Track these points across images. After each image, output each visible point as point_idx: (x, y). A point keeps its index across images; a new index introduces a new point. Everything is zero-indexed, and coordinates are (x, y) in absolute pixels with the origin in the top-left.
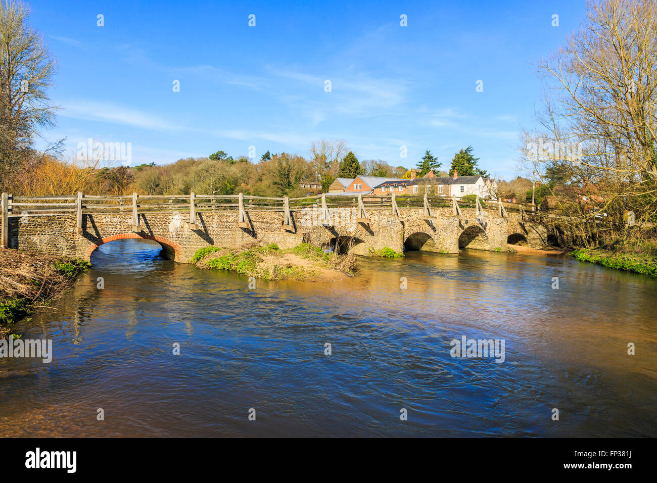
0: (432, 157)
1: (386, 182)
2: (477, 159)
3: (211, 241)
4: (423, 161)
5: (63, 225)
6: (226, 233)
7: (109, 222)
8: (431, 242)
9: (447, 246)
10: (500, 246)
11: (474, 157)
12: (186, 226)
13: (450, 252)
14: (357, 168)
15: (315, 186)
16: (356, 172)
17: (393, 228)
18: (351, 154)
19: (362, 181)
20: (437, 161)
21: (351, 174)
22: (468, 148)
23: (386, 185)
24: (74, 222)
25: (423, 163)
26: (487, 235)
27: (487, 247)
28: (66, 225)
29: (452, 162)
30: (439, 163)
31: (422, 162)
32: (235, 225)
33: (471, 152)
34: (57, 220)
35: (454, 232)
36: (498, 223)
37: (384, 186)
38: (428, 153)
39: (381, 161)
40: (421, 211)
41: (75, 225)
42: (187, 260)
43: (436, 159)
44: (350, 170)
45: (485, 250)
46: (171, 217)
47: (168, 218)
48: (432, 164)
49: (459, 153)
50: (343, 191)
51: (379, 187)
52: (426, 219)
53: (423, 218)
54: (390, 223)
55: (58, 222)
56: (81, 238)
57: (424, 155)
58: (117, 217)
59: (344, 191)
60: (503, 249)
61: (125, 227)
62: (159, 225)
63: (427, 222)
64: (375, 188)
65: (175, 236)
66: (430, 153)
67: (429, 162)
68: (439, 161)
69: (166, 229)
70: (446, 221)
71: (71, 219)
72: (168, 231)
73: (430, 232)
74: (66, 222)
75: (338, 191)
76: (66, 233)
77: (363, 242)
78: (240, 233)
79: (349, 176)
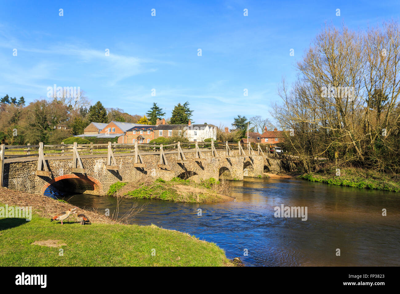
0: (158, 108)
1: (135, 127)
2: (192, 111)
3: (121, 178)
4: (152, 111)
5: (30, 169)
6: (127, 172)
7: (57, 166)
8: (228, 173)
9: (238, 176)
10: (261, 174)
11: (190, 110)
12: (105, 167)
13: (240, 180)
14: (104, 114)
15: (60, 128)
16: (103, 118)
17: (215, 164)
18: (99, 103)
19: (115, 125)
20: (162, 111)
21: (99, 119)
22: (186, 103)
23: (136, 129)
24: (36, 166)
25: (152, 112)
26: (253, 167)
27: (253, 175)
28: (31, 169)
29: (173, 112)
30: (163, 113)
31: (150, 112)
32: (132, 165)
33: (188, 106)
34: (27, 165)
35: (242, 166)
36: (259, 159)
37: (135, 130)
38: (155, 104)
39: (118, 109)
40: (225, 152)
41: (36, 169)
42: (104, 193)
43: (161, 109)
44: (98, 116)
45: (251, 177)
46: (96, 161)
47: (94, 162)
48: (158, 113)
49: (178, 106)
50: (97, 133)
51: (131, 130)
52: (227, 158)
53: (225, 157)
54: (213, 161)
55: (27, 167)
56: (38, 179)
57: (152, 106)
58: (62, 162)
59: (99, 133)
60: (262, 176)
61: (67, 169)
62: (88, 167)
63: (227, 159)
64: (127, 131)
65: (97, 175)
66: (156, 105)
67: (156, 112)
68: (163, 111)
69: (92, 170)
70: (237, 159)
71: (34, 164)
72: (94, 171)
73: (229, 166)
74: (31, 167)
75: (93, 133)
76: (31, 175)
77: (197, 174)
78: (134, 171)
79: (98, 121)
